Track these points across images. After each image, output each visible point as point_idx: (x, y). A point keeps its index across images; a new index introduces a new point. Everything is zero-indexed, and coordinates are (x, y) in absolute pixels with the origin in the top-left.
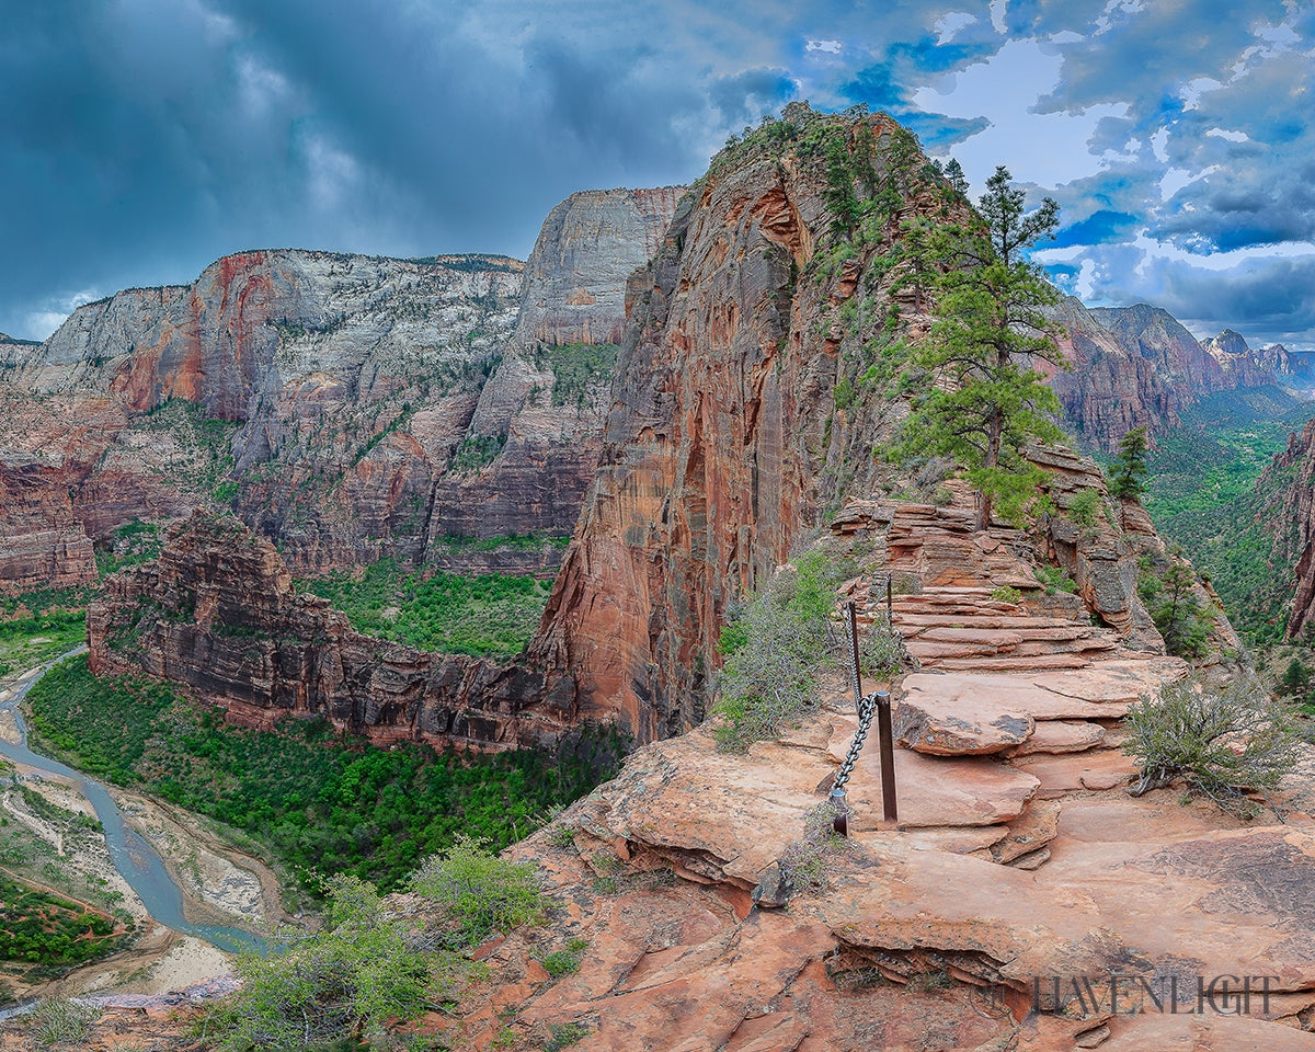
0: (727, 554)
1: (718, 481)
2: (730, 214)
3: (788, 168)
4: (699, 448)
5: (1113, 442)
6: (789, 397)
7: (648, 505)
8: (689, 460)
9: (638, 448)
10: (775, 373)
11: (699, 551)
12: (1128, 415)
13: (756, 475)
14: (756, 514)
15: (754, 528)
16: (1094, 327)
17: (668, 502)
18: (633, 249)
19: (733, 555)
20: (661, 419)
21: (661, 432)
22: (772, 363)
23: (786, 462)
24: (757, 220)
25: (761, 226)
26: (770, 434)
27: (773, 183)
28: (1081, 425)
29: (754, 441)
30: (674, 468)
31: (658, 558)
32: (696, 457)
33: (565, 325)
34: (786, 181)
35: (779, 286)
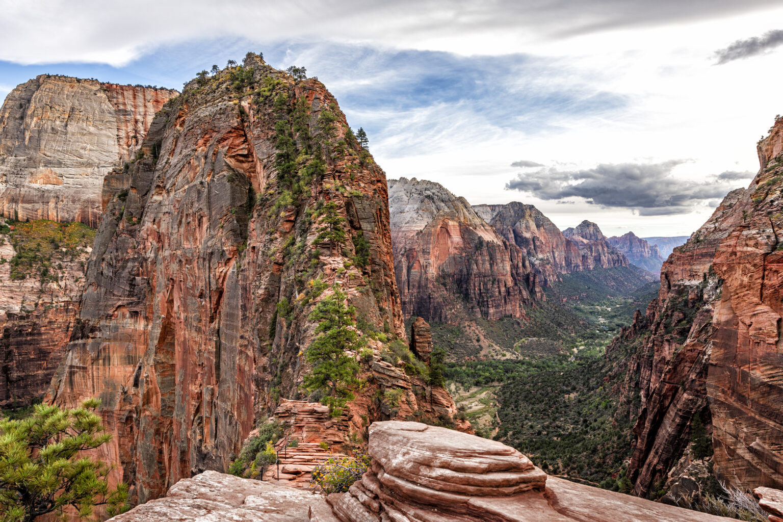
0: (193, 411)
1: (186, 351)
2: (201, 142)
3: (247, 110)
4: (170, 324)
5: (491, 311)
6: (246, 290)
7: (121, 372)
8: (161, 333)
9: (112, 323)
10: (235, 270)
11: (167, 409)
12: (503, 289)
13: (219, 346)
14: (218, 376)
15: (216, 389)
16: (477, 221)
17: (140, 368)
18: (104, 139)
19: (198, 410)
20: (135, 299)
21: (135, 309)
22: (233, 262)
23: (242, 337)
24: (223, 149)
25: (225, 155)
26: (230, 316)
27: (235, 122)
28: (466, 297)
29: (217, 320)
30: (146, 340)
31: (129, 419)
32: (168, 331)
33: (29, 202)
34: (245, 122)
35: (239, 204)
